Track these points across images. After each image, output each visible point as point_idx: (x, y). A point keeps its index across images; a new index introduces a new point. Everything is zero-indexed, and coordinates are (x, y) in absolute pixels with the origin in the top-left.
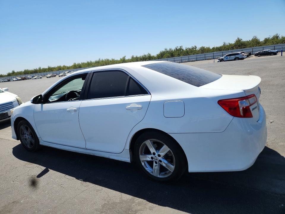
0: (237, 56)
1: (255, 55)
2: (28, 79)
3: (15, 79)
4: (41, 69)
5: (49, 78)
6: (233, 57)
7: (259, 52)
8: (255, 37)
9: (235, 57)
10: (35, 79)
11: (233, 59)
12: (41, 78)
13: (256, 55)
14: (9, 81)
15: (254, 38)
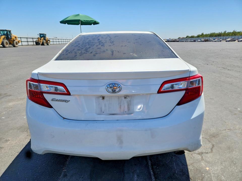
2: (210, 41)
3: (199, 40)
4: (227, 32)
5: (228, 42)
10: (215, 41)
12: (220, 41)
14: (195, 41)
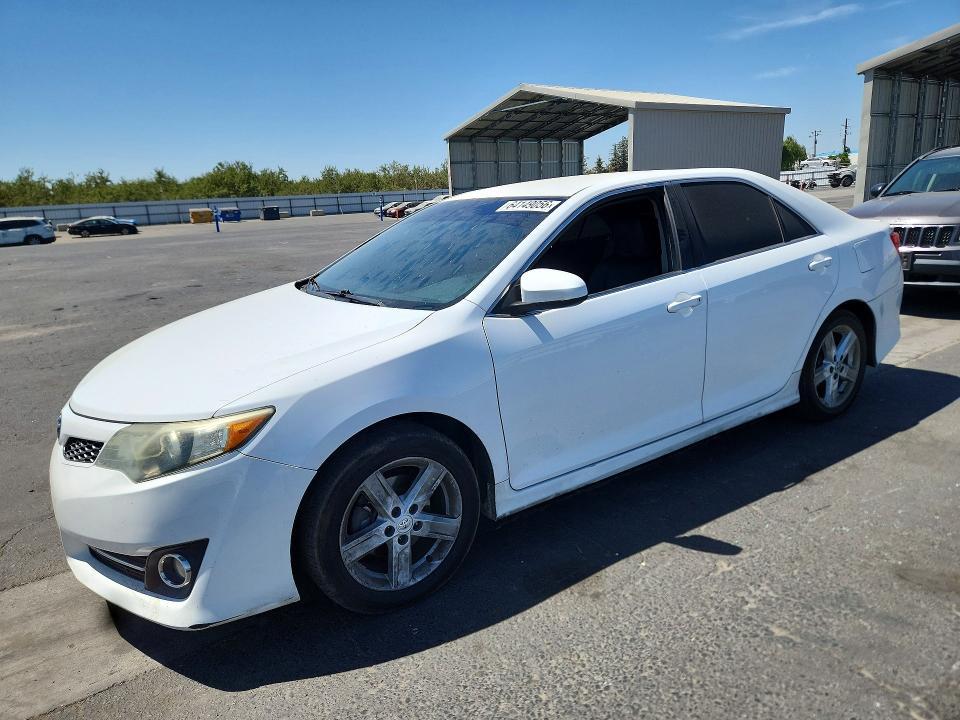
0: (30, 230)
1: (71, 233)
6: (18, 233)
7: (83, 223)
8: (28, 171)
9: (24, 235)
11: (21, 240)
13: (74, 231)
15: (26, 175)
